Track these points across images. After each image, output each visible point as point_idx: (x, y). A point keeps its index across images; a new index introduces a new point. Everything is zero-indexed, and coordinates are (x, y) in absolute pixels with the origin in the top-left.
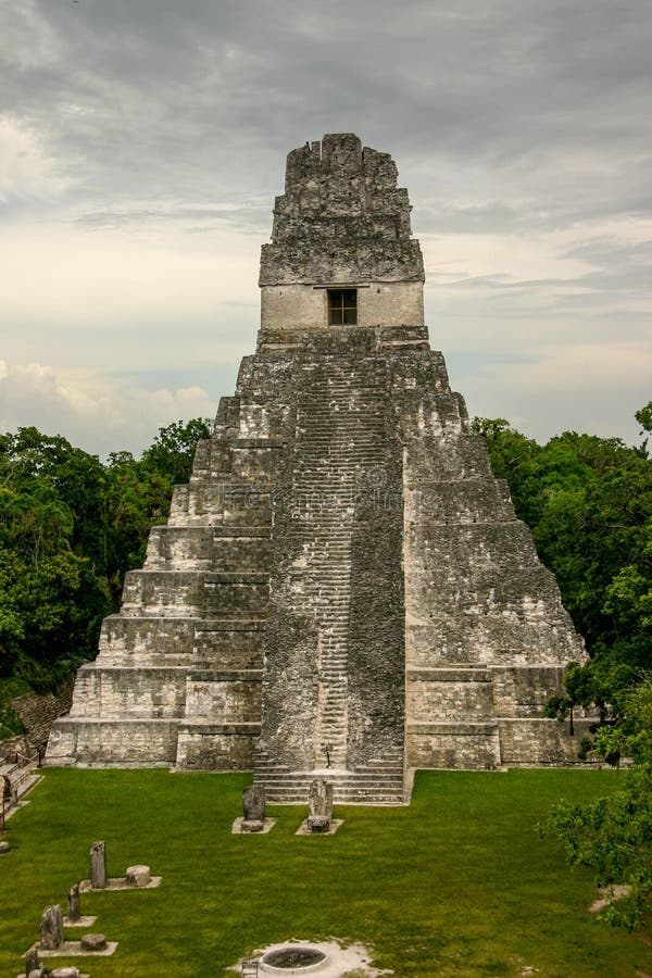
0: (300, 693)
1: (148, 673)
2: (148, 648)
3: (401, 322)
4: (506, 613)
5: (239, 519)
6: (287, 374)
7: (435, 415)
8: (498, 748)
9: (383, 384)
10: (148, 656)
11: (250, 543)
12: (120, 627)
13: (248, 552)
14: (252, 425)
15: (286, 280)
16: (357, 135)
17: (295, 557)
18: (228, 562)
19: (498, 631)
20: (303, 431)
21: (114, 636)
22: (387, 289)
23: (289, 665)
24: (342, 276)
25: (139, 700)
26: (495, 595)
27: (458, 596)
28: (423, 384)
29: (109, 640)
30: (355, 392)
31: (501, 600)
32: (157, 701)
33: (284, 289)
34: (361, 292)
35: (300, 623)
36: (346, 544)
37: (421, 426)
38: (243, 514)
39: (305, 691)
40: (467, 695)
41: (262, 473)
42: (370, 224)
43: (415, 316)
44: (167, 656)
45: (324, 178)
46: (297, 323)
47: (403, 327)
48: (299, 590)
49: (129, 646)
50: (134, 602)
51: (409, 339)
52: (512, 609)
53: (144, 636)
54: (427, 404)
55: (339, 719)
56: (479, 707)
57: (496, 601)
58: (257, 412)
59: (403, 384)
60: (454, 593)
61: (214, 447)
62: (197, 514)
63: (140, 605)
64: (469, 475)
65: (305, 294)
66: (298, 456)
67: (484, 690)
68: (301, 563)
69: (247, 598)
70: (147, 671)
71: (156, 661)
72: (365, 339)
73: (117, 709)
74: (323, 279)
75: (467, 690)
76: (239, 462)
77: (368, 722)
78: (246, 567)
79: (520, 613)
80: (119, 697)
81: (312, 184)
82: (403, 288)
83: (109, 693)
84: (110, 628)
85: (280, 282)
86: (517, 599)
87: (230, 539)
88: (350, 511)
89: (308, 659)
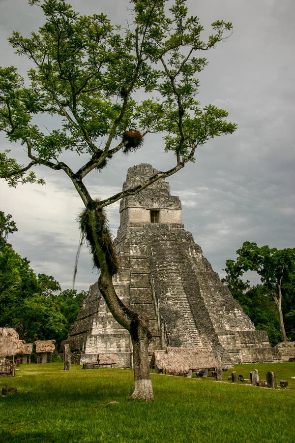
0: (185, 335)
1: (115, 336)
2: (112, 327)
3: (175, 222)
4: (230, 314)
5: (137, 282)
6: (143, 236)
7: (194, 251)
8: (241, 357)
9: (176, 240)
10: (112, 330)
11: (143, 290)
12: (100, 320)
13: (143, 293)
14: (135, 252)
15: (137, 206)
16: (151, 164)
17: (167, 292)
18: (136, 296)
19: (229, 320)
20: (155, 253)
21: (98, 323)
22: (170, 211)
23: (177, 326)
24: (156, 206)
25: (112, 346)
26: (226, 308)
27: (215, 309)
28: (188, 241)
29: (96, 324)
30: (168, 242)
31: (228, 310)
32: (119, 346)
33: (136, 209)
34: (162, 212)
35: (176, 313)
36: (182, 288)
37: (190, 254)
38: (138, 280)
39: (187, 334)
40: (227, 340)
41: (141, 267)
42: (159, 192)
43: (179, 221)
44: (119, 330)
45: (142, 176)
46: (141, 220)
47: (176, 224)
48: (171, 303)
49: (104, 327)
50: (103, 311)
51: (178, 228)
52: (232, 313)
53: (110, 323)
54: (191, 247)
55: (199, 344)
56: (232, 344)
57: (226, 311)
58: (136, 247)
59: (182, 241)
60: (214, 307)
61: (122, 258)
62: (120, 281)
63: (105, 312)
64: (207, 270)
65: (144, 211)
66: (156, 260)
67: (233, 338)
68: (169, 294)
69: (146, 308)
70: (114, 335)
71: (115, 331)
72: (164, 226)
73: (104, 349)
74: (149, 206)
75: (227, 338)
76: (133, 263)
77: (211, 343)
78: (143, 298)
79: (234, 314)
80: (103, 344)
81: (137, 178)
82: (175, 211)
83: (100, 344)
84: (96, 320)
85: (135, 206)
86: (233, 309)
87: (136, 289)
88: (180, 278)
89: (183, 324)
